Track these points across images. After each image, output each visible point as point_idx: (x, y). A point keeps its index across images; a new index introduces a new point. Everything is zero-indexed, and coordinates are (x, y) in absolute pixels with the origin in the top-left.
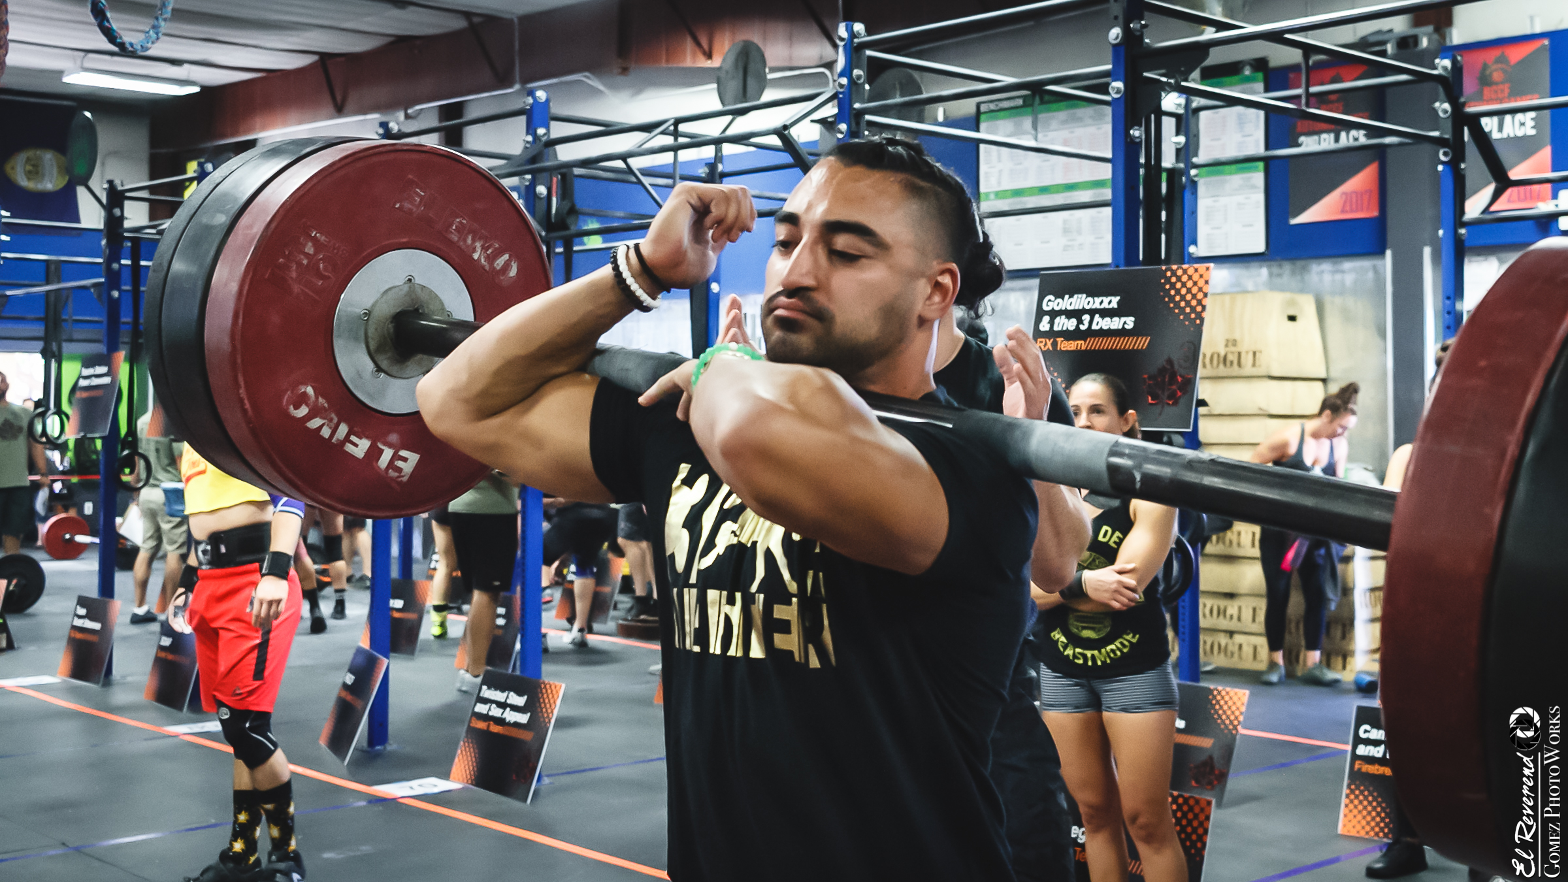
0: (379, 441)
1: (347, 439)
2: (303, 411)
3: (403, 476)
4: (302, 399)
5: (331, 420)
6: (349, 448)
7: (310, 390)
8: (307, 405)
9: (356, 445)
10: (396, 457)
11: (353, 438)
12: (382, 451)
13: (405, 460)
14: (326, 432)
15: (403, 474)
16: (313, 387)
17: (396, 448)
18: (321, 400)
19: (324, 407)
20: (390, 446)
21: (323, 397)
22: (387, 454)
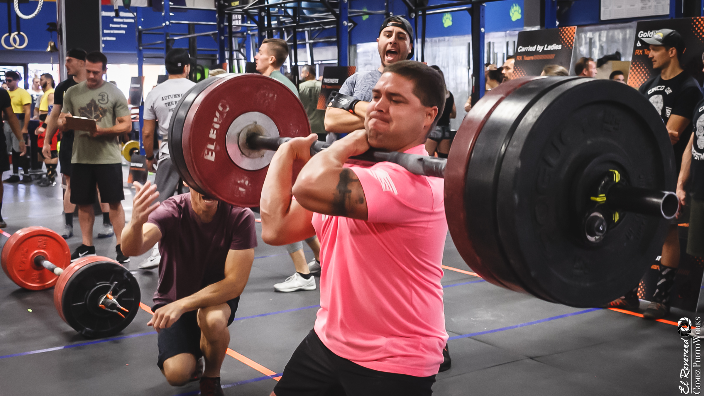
0: (216, 142)
1: (215, 129)
2: (221, 109)
3: (206, 156)
4: (224, 107)
5: (220, 120)
6: (212, 130)
7: (228, 109)
8: (223, 110)
9: (213, 133)
10: (212, 151)
11: (215, 131)
12: (213, 144)
13: (212, 155)
14: (215, 120)
15: (207, 156)
16: (229, 110)
17: (215, 150)
18: (225, 115)
19: (223, 117)
20: (215, 147)
21: (226, 115)
22: (212, 147)
